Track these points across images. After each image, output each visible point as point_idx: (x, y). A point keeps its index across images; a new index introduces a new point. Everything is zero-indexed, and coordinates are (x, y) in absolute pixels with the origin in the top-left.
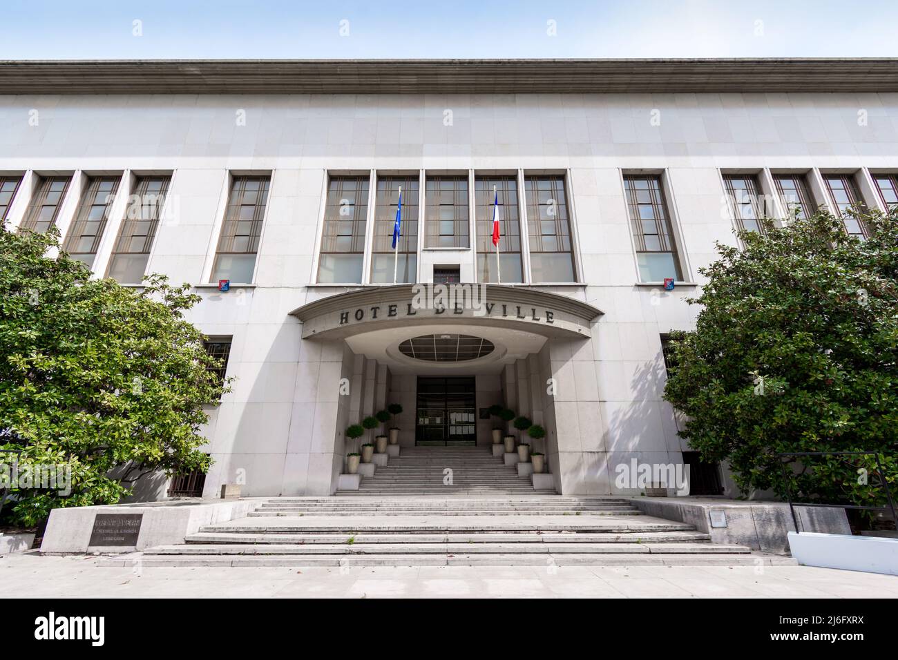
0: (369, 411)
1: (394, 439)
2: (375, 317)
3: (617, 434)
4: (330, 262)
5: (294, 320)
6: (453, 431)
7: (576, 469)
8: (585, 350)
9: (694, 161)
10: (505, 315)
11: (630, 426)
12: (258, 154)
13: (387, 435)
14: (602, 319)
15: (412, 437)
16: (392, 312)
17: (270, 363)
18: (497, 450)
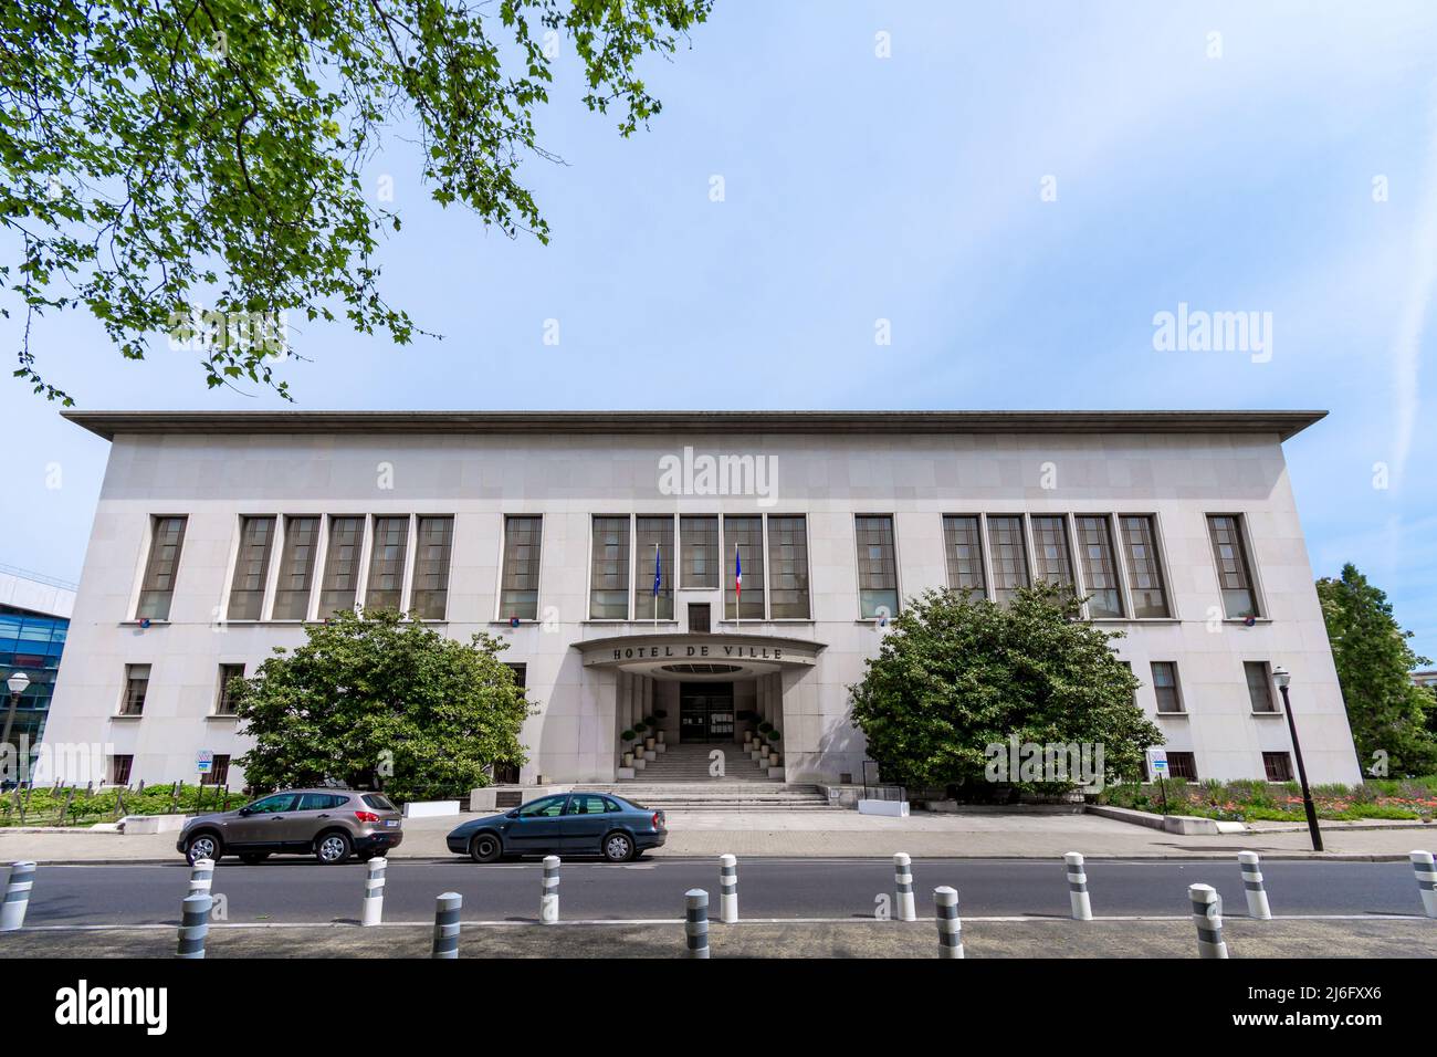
0: (639, 718)
1: (661, 739)
2: (641, 656)
3: (832, 738)
4: (600, 598)
5: (575, 650)
6: (714, 729)
7: (799, 764)
8: (809, 676)
9: (920, 504)
10: (740, 655)
11: (841, 733)
12: (528, 496)
13: (654, 736)
14: (827, 649)
15: (677, 735)
16: (654, 653)
17: (559, 685)
18: (747, 747)
